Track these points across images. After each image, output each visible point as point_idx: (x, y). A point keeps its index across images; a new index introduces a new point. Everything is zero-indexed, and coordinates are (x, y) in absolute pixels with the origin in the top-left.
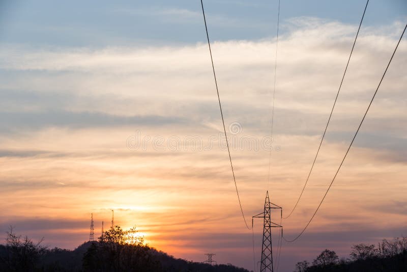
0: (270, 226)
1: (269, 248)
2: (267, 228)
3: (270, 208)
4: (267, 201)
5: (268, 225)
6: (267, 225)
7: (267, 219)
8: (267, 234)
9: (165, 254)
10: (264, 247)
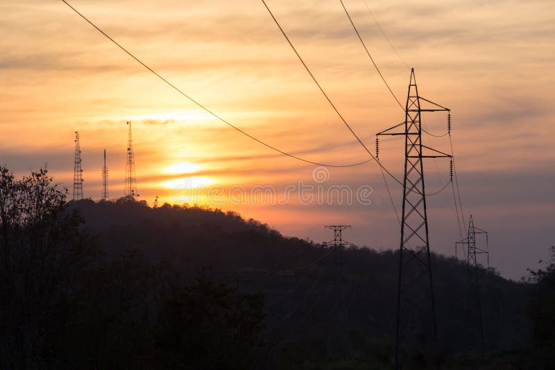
0: (420, 156)
1: (420, 208)
2: (414, 161)
3: (420, 111)
4: (413, 93)
5: (416, 153)
6: (414, 153)
7: (413, 138)
8: (414, 176)
9: (264, 227)
10: (408, 208)
